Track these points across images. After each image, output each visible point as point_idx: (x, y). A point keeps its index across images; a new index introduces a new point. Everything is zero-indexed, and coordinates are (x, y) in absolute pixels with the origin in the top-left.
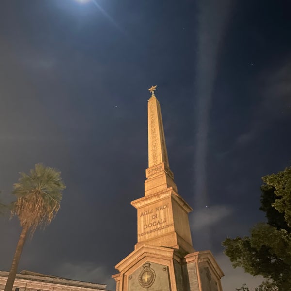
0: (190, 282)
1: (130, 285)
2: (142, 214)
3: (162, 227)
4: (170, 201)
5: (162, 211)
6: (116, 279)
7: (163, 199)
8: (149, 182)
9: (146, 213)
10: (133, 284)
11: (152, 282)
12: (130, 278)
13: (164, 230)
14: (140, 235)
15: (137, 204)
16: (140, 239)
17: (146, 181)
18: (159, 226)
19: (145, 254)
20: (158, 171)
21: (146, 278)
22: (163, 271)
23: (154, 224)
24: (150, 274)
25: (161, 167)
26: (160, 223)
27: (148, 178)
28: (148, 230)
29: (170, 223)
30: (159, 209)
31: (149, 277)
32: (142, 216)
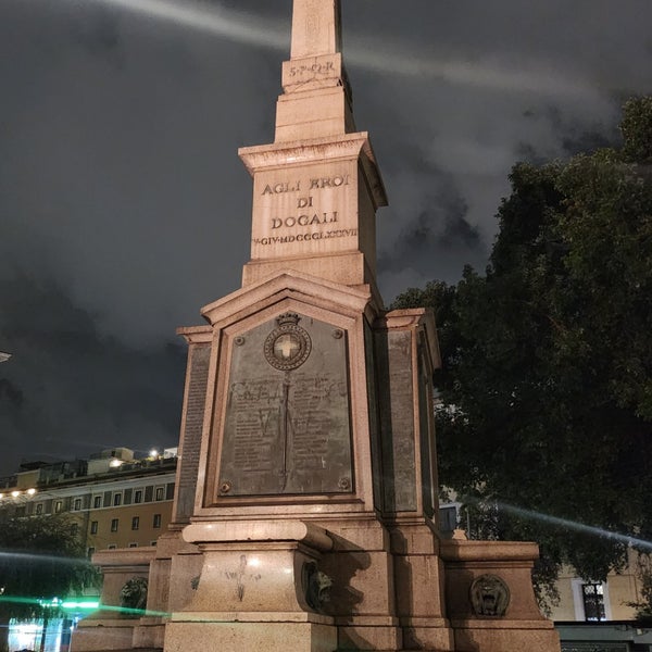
0: (392, 373)
1: (239, 359)
2: (267, 189)
3: (325, 234)
4: (353, 169)
5: (328, 191)
6: (186, 338)
7: (334, 161)
8: (291, 103)
9: (278, 189)
10: (246, 357)
11: (300, 358)
12: (240, 342)
13: (328, 241)
14: (257, 241)
15: (257, 158)
16: (257, 251)
17: (281, 98)
18: (315, 228)
19: (287, 293)
20: (319, 76)
21: (286, 348)
22: (332, 340)
23: (302, 221)
24: (296, 341)
25: (330, 66)
26: (318, 222)
27: (287, 89)
28: (283, 232)
29: (348, 227)
30: (320, 183)
31: (294, 346)
32: (267, 194)
